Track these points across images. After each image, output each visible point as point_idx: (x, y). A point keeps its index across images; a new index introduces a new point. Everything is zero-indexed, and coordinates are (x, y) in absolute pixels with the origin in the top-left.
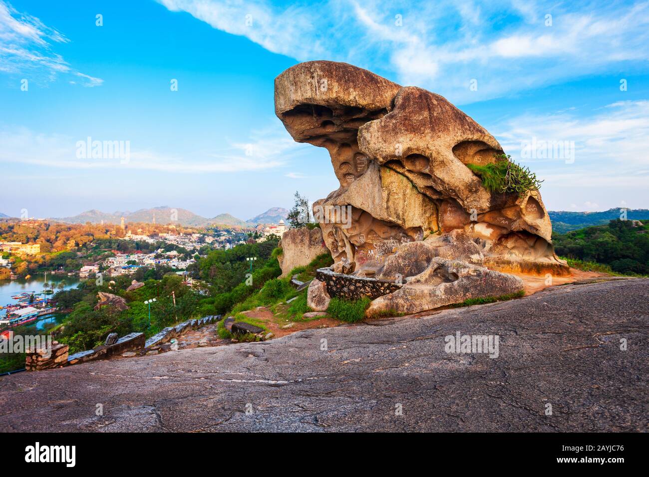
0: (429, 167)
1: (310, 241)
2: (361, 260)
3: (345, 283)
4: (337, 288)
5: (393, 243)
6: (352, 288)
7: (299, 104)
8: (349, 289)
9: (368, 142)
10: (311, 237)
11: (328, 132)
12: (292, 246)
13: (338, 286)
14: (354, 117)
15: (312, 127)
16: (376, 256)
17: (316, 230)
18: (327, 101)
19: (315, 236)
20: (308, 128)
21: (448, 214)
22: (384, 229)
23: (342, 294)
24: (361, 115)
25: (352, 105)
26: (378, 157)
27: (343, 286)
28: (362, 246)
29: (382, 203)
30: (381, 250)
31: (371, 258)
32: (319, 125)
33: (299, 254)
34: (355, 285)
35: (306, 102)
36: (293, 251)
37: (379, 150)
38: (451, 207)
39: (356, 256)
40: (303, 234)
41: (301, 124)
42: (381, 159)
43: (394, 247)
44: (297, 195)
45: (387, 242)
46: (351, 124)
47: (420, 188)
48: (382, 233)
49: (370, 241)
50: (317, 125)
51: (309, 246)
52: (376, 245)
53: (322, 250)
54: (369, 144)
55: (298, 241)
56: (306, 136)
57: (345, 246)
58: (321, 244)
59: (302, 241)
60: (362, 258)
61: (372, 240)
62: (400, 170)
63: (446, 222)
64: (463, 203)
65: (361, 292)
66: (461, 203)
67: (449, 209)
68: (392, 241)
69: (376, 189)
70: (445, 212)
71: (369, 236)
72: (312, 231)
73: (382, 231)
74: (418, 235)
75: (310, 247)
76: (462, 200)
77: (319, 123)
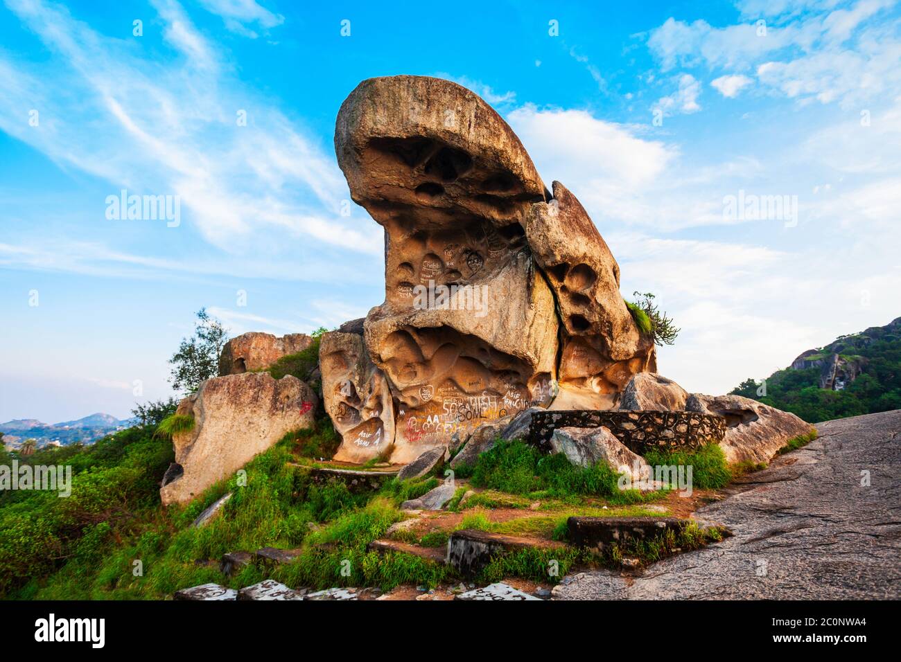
0: (592, 288)
1: (275, 400)
2: (408, 435)
3: (665, 421)
4: (648, 434)
5: (486, 401)
6: (683, 428)
7: (423, 134)
8: (676, 432)
9: (548, 227)
10: (277, 393)
11: (419, 203)
12: (228, 410)
13: (650, 430)
14: (488, 193)
15: (402, 184)
16: (446, 426)
17: (288, 379)
18: (484, 150)
19: (286, 392)
20: (395, 183)
21: (572, 361)
22: (470, 377)
23: (662, 443)
24: (503, 193)
25: (514, 172)
26: (556, 253)
27: (661, 428)
28: (419, 409)
29: (523, 327)
30: (457, 414)
31: (432, 429)
32: (414, 186)
33: (243, 428)
34: (688, 424)
35: (441, 136)
36: (228, 422)
37: (561, 242)
38: (577, 351)
39: (398, 427)
40: (260, 386)
41: (388, 172)
42: (558, 258)
43: (485, 409)
44: (202, 315)
45: (473, 401)
46: (472, 203)
47: (565, 315)
48: (468, 384)
49: (438, 399)
50: (412, 184)
51: (270, 411)
52: (447, 406)
53: (297, 422)
54: (548, 230)
55: (245, 399)
56: (380, 195)
57: (379, 407)
58: (298, 409)
59: (255, 399)
60: (411, 431)
61: (442, 396)
62: (555, 283)
63: (569, 371)
64: (612, 344)
65: (700, 435)
66: (609, 342)
67: (575, 353)
68: (484, 397)
69: (514, 305)
70: (568, 357)
71: (440, 390)
72: (280, 380)
73: (468, 381)
74: (535, 387)
75: (274, 414)
76: (612, 340)
77: (418, 182)
